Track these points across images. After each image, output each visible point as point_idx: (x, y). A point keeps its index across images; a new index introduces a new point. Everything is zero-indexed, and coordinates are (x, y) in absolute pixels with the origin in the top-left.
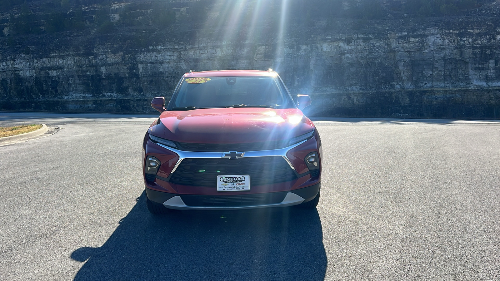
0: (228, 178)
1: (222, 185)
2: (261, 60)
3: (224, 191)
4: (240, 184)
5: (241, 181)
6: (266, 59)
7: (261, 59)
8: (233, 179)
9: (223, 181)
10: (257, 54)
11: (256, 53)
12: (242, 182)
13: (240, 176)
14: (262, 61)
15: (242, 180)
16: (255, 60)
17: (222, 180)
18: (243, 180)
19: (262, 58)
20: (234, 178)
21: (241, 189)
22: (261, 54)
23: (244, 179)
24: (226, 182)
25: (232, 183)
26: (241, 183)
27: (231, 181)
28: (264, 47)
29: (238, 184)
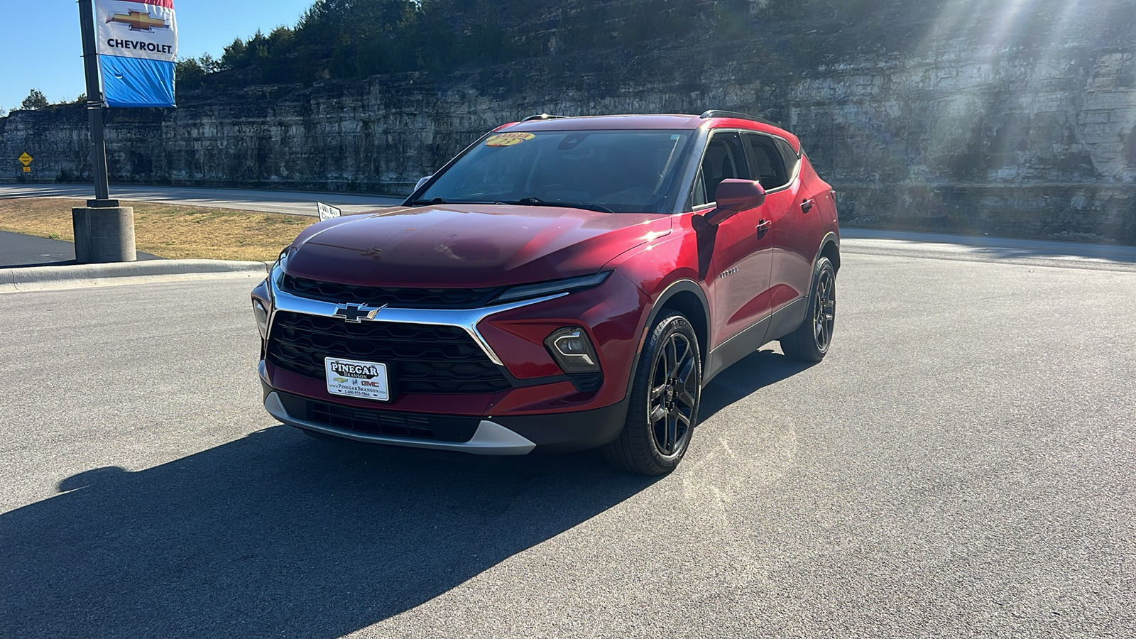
0: (345, 365)
1: (335, 379)
2: (1106, 92)
3: (339, 393)
4: (367, 383)
5: (370, 377)
6: (1121, 89)
7: (1106, 89)
8: (354, 369)
9: (337, 370)
10: (1096, 75)
11: (1093, 73)
12: (373, 380)
13: (368, 364)
14: (1110, 95)
15: (372, 374)
16: (1089, 91)
17: (334, 369)
18: (374, 376)
19: (1109, 86)
20: (355, 367)
21: (371, 396)
22: (1109, 75)
23: (376, 372)
24: (342, 374)
25: (354, 379)
26: (370, 381)
27: (351, 373)
28: (1119, 56)
29: (365, 382)
